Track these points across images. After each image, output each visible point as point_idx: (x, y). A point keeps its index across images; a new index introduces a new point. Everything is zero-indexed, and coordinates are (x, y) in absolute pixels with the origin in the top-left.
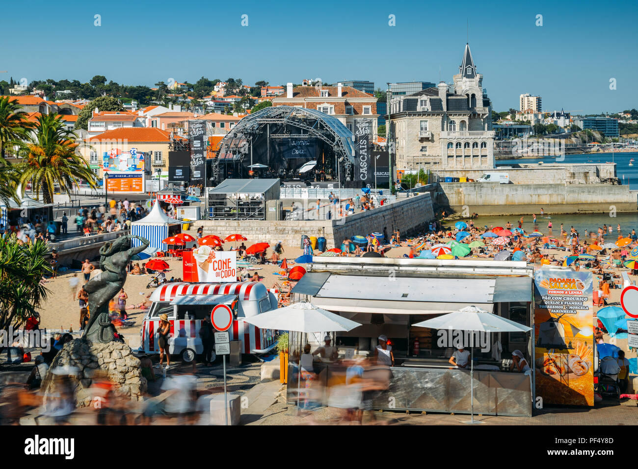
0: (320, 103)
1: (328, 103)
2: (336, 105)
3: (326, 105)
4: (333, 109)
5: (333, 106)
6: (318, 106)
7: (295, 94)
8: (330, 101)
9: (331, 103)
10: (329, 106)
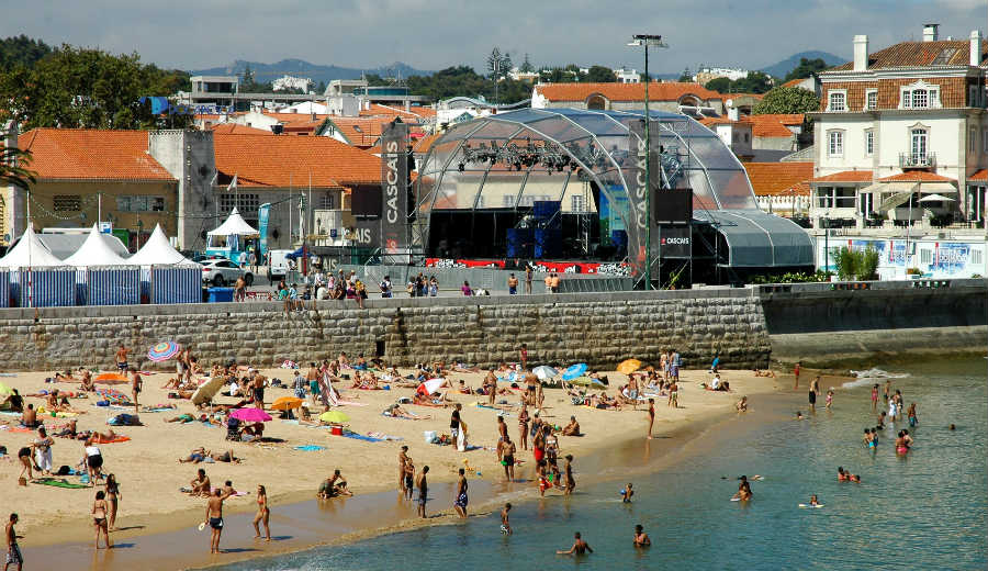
0: (907, 82)
1: (927, 80)
2: (945, 85)
3: (920, 85)
4: (938, 94)
5: (937, 88)
6: (903, 89)
7: (871, 62)
8: (928, 76)
9: (933, 81)
10: (928, 88)
